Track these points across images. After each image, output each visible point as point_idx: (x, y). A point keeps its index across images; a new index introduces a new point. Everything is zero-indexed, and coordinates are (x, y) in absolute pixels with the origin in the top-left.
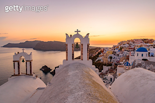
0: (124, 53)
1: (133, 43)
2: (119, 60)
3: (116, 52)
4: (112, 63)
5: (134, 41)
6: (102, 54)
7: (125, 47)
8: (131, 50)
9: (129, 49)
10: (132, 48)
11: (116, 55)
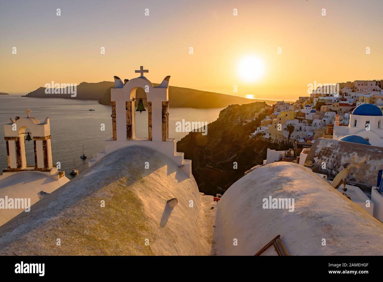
0: (327, 117)
1: (353, 91)
2: (311, 134)
3: (304, 115)
4: (293, 141)
5: (356, 85)
6: (268, 119)
7: (331, 101)
8: (344, 108)
9: (341, 107)
10: (347, 105)
11: (304, 123)
